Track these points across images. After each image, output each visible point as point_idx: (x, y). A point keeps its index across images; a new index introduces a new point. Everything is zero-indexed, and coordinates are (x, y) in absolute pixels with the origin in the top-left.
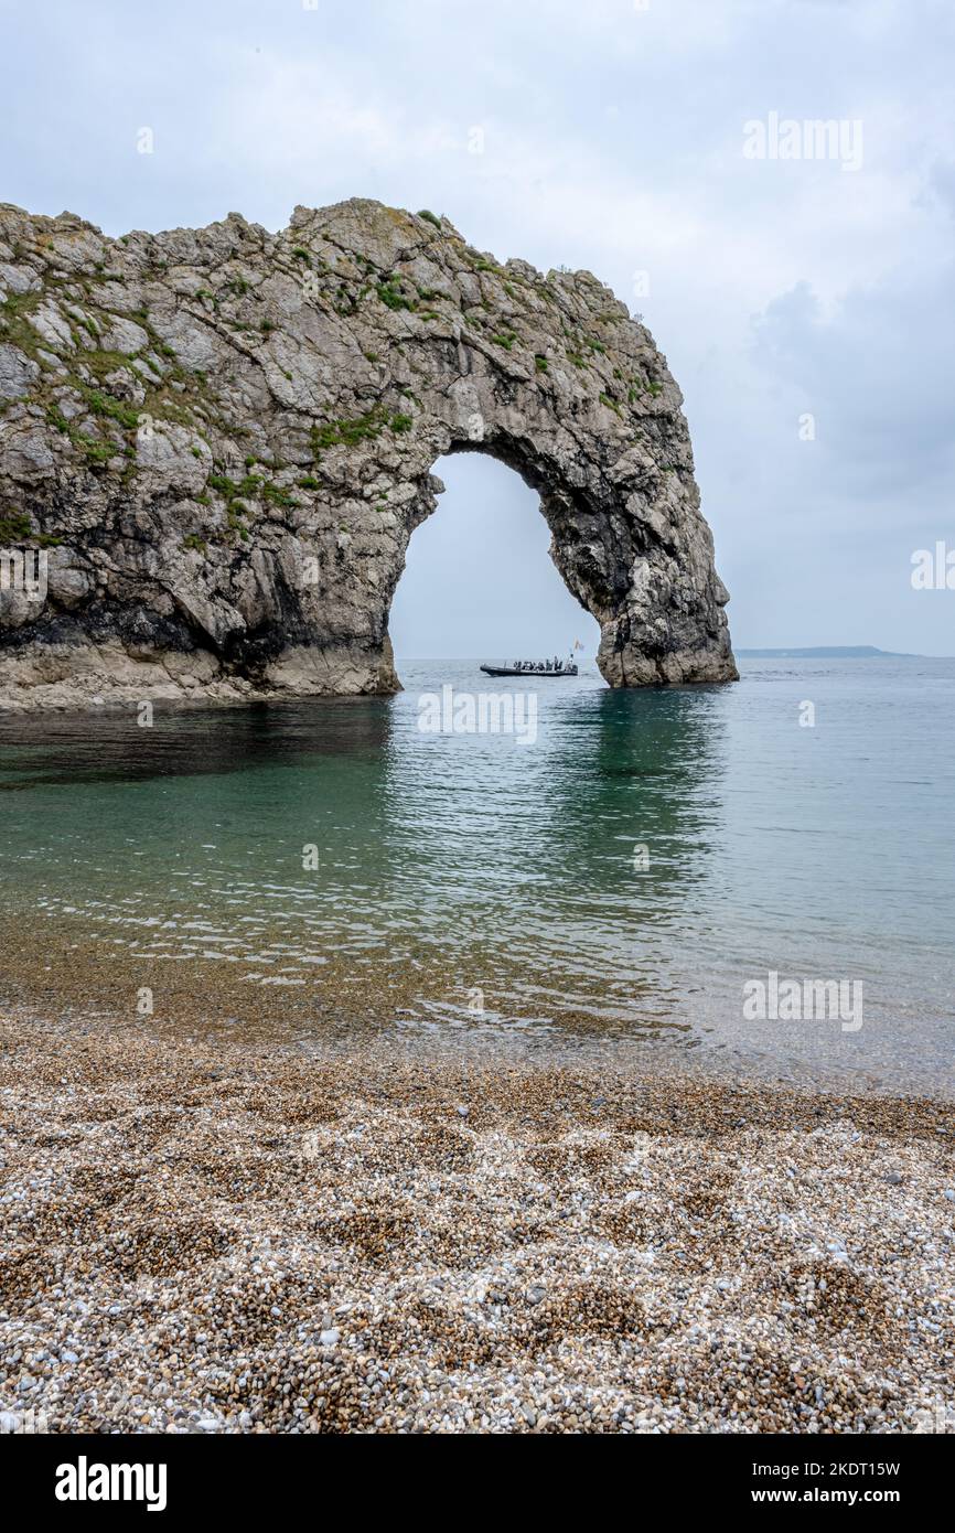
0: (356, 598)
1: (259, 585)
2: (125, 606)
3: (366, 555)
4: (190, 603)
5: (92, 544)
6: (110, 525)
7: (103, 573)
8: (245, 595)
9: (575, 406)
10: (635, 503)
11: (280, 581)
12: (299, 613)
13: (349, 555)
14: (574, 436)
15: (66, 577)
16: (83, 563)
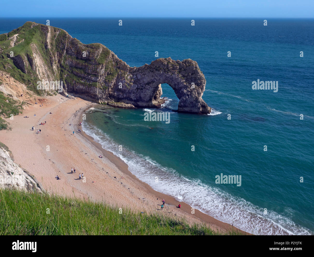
0: (146, 98)
4: (132, 98)
6: (128, 92)
8: (137, 97)
9: (175, 79)
10: (183, 89)
11: (140, 96)
12: (141, 99)
13: (146, 94)
14: (175, 82)
15: (125, 96)
16: (126, 95)
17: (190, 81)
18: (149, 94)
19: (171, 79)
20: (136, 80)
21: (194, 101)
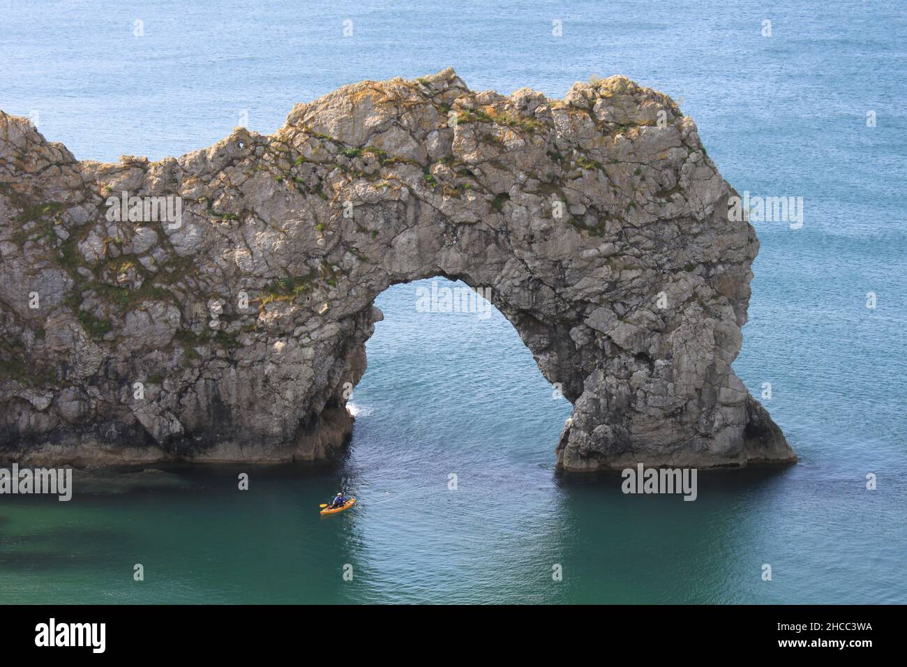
0: (275, 410)
1: (198, 403)
2: (105, 420)
3: (288, 379)
4: (144, 420)
5: (91, 384)
6: (101, 373)
7: (94, 402)
8: (187, 411)
9: (532, 237)
10: (598, 317)
11: (217, 399)
12: (230, 420)
13: (273, 380)
14: (526, 264)
15: (70, 406)
16: (82, 396)
17: (650, 244)
18: (306, 371)
19: (496, 239)
20: (161, 267)
21: (690, 398)
